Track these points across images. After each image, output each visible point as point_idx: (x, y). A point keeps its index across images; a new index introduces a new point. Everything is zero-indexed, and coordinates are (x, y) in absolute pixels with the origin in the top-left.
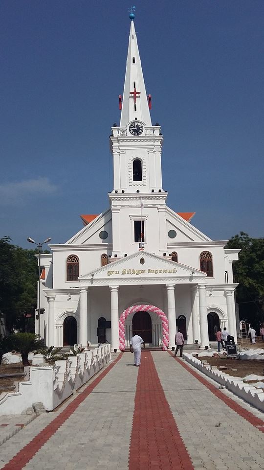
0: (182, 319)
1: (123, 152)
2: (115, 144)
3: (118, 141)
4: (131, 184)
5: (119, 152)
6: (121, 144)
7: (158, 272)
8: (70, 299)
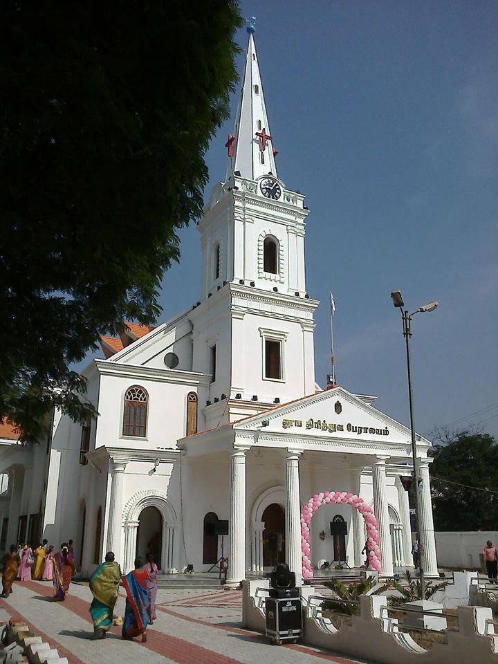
0: (338, 522)
1: (251, 221)
2: (237, 203)
3: (244, 200)
4: (261, 275)
5: (244, 219)
6: (247, 205)
7: (363, 430)
8: (155, 470)
